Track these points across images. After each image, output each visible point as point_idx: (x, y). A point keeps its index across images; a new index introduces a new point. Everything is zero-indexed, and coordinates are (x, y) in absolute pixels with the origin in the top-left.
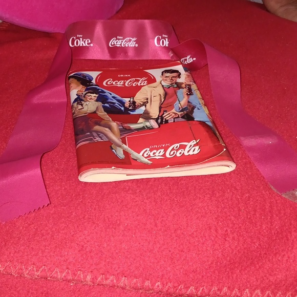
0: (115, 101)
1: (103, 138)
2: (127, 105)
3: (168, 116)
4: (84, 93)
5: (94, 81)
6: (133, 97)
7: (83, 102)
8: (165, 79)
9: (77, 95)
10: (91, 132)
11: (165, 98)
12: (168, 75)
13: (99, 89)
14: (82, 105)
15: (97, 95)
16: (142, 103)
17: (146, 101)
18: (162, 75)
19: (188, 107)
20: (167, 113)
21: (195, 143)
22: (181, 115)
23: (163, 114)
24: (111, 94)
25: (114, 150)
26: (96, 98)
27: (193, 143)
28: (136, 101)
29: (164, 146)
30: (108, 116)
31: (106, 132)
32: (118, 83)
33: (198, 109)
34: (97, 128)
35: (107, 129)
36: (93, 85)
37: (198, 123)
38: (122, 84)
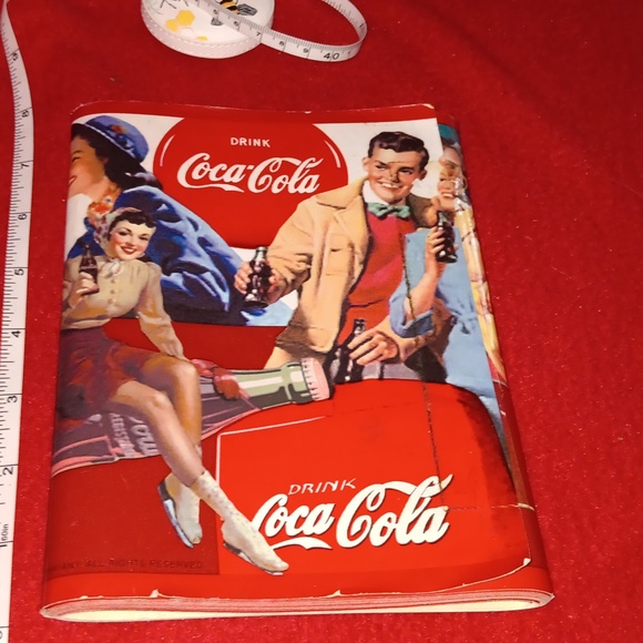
0: (205, 261)
1: (141, 442)
2: (241, 281)
3: (365, 347)
4: (111, 217)
5: (148, 164)
6: (267, 245)
7: (100, 263)
8: (377, 172)
9: (86, 221)
10: (105, 413)
11: (365, 263)
12: (387, 155)
13: (161, 202)
14: (95, 273)
15: (150, 231)
16: (290, 277)
17: (303, 266)
18: (370, 153)
19: (434, 318)
20: (365, 335)
21: (436, 490)
22: (406, 350)
23: (352, 336)
24: (196, 227)
25: (169, 503)
26: (145, 244)
27: (430, 487)
28: (272, 263)
29: (335, 487)
30: (172, 335)
31: (156, 412)
32: (226, 177)
33: (465, 331)
34: (130, 390)
35: (161, 398)
36: (142, 181)
37: (455, 395)
38: (237, 179)
